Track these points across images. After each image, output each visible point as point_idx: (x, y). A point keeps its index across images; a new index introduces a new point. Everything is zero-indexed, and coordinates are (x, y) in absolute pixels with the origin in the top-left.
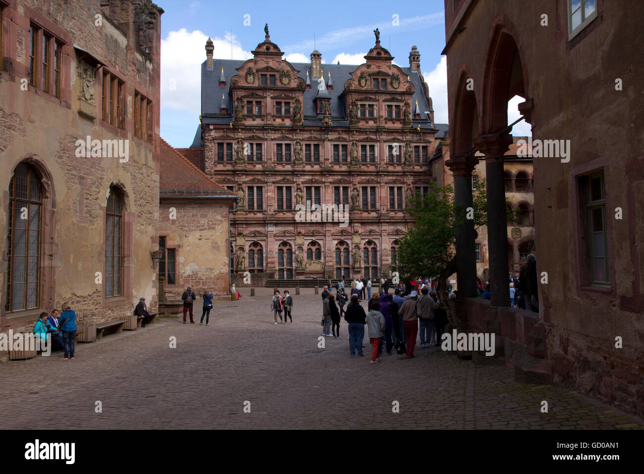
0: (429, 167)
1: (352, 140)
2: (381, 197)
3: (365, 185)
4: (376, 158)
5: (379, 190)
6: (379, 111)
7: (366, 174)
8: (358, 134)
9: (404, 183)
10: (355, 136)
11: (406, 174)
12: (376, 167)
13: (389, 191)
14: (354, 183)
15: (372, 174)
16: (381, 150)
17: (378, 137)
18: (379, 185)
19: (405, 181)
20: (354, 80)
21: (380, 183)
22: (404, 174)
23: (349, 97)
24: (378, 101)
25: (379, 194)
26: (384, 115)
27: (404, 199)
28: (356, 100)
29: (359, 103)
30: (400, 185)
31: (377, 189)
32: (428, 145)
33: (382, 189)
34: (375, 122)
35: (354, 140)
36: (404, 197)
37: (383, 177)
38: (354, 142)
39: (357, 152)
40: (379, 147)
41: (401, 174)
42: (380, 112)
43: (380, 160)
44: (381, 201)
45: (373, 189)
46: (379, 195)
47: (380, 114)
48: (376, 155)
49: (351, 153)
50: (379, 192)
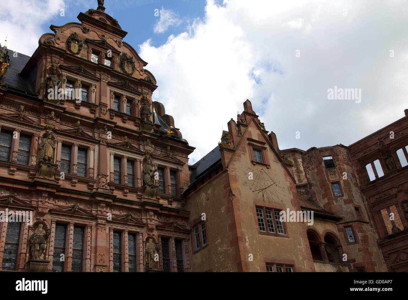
0: (182, 204)
1: (45, 128)
2: (96, 247)
3: (64, 219)
4: (91, 171)
5: (94, 233)
6: (100, 96)
7: (68, 195)
8: (58, 120)
9: (141, 225)
10: (51, 122)
11: (147, 207)
12: (91, 187)
13: (112, 237)
14: (40, 210)
15: (80, 197)
16: (101, 158)
17: (96, 135)
18: (94, 223)
19: (144, 221)
20: (59, 39)
21: (95, 218)
22: (143, 207)
23: (46, 59)
24: (99, 80)
25: (93, 240)
26: (108, 103)
27: (142, 257)
28: (61, 67)
29: (65, 73)
30: (134, 229)
31: (89, 230)
32: (180, 168)
33: (99, 232)
34: (93, 112)
35: (50, 128)
36: (142, 253)
37: (103, 207)
38: (50, 131)
39: (54, 149)
40: (96, 153)
41: (137, 207)
42: (102, 97)
43: (98, 175)
44: (95, 257)
45: (81, 228)
46: (93, 245)
47: (103, 101)
48: (91, 166)
49: (39, 149)
50: (93, 237)
